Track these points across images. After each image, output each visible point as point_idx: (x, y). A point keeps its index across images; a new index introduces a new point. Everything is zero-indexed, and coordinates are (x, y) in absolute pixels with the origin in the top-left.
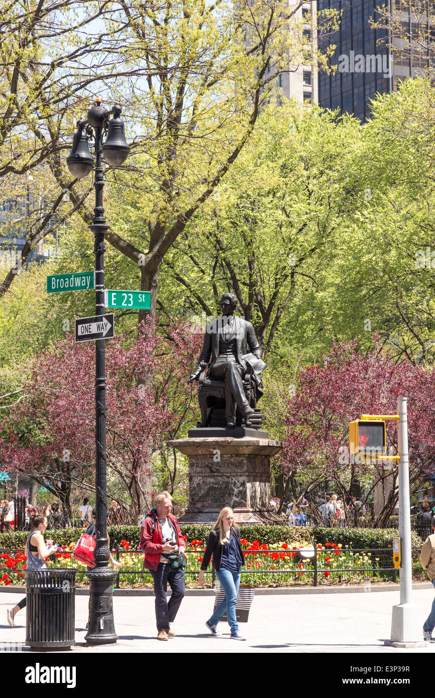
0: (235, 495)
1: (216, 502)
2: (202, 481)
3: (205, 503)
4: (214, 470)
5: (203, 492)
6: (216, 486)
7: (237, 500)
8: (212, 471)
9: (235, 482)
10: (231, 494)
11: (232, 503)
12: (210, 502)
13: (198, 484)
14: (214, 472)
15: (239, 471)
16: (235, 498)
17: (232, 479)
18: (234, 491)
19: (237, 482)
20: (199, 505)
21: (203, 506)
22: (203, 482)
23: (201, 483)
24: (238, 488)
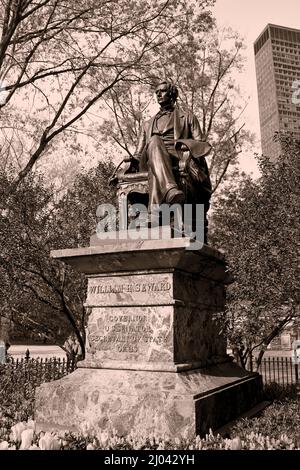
0: (155, 340)
1: (125, 350)
2: (105, 315)
3: (108, 352)
4: (123, 296)
5: (106, 334)
6: (126, 324)
7: (158, 348)
8: (119, 299)
9: (154, 317)
10: (147, 339)
11: (149, 354)
12: (115, 349)
13: (100, 319)
14: (122, 300)
15: (161, 296)
16: (153, 346)
17: (150, 311)
18: (151, 332)
19: (157, 316)
20: (100, 355)
21: (105, 357)
22: (107, 316)
23: (103, 318)
24: (159, 327)
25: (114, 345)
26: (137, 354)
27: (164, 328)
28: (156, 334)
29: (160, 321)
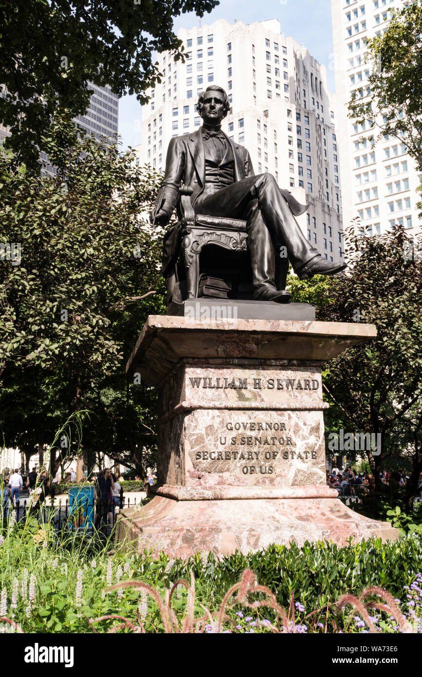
0: (300, 457)
1: (253, 471)
2: (218, 420)
3: (226, 475)
4: (247, 394)
5: (221, 448)
6: (253, 434)
7: (304, 467)
8: (241, 397)
9: (297, 425)
10: (287, 454)
11: (291, 476)
12: (238, 472)
13: (211, 427)
14: (248, 399)
15: (306, 398)
16: (297, 463)
17: (290, 417)
19: (301, 424)
20: (212, 479)
21: (221, 483)
22: (222, 422)
23: (216, 426)
24: (304, 438)
25: (237, 465)
26: (273, 476)
27: (312, 440)
28: (300, 446)
29: (305, 430)
